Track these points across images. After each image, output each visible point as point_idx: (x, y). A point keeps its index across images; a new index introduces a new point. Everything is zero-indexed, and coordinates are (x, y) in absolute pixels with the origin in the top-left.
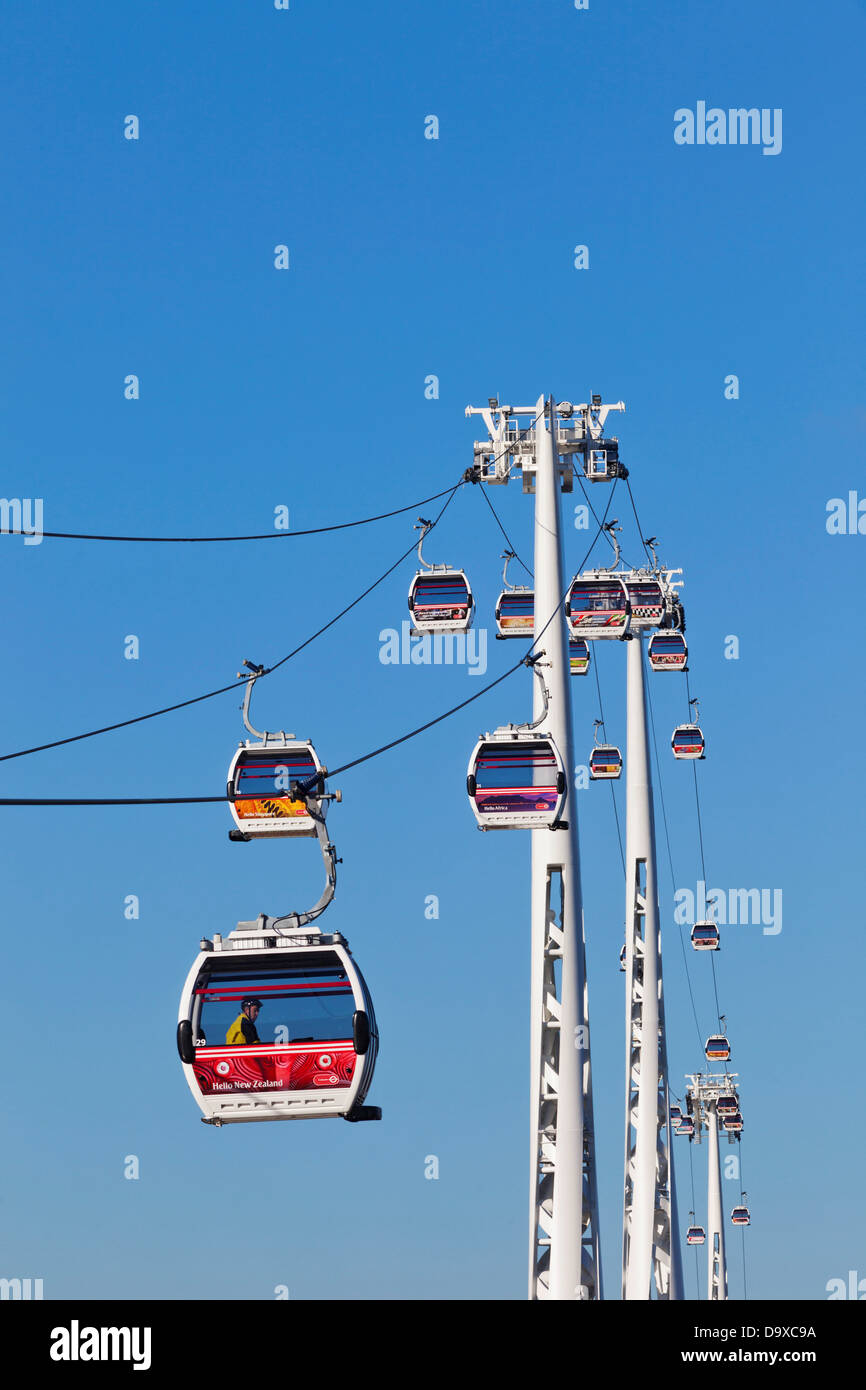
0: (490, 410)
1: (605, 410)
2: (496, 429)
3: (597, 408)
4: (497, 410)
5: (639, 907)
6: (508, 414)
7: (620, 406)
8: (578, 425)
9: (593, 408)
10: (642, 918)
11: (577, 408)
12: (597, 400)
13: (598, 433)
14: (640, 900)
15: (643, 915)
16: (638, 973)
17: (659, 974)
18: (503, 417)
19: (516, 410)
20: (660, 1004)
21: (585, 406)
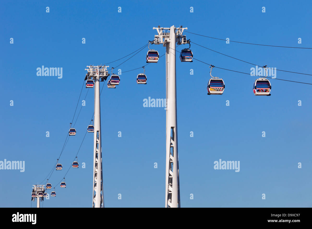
0: (158, 28)
1: (183, 29)
2: (160, 32)
3: (181, 29)
4: (160, 28)
5: (97, 142)
6: (162, 29)
7: (186, 28)
8: (177, 32)
9: (181, 28)
10: (98, 144)
11: (177, 28)
12: (182, 27)
13: (182, 34)
14: (98, 140)
15: (98, 143)
16: (97, 157)
17: (101, 157)
18: (161, 30)
19: (164, 28)
20: (101, 163)
21: (179, 28)
